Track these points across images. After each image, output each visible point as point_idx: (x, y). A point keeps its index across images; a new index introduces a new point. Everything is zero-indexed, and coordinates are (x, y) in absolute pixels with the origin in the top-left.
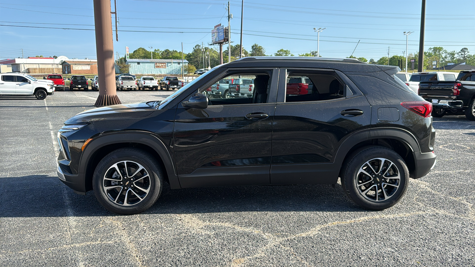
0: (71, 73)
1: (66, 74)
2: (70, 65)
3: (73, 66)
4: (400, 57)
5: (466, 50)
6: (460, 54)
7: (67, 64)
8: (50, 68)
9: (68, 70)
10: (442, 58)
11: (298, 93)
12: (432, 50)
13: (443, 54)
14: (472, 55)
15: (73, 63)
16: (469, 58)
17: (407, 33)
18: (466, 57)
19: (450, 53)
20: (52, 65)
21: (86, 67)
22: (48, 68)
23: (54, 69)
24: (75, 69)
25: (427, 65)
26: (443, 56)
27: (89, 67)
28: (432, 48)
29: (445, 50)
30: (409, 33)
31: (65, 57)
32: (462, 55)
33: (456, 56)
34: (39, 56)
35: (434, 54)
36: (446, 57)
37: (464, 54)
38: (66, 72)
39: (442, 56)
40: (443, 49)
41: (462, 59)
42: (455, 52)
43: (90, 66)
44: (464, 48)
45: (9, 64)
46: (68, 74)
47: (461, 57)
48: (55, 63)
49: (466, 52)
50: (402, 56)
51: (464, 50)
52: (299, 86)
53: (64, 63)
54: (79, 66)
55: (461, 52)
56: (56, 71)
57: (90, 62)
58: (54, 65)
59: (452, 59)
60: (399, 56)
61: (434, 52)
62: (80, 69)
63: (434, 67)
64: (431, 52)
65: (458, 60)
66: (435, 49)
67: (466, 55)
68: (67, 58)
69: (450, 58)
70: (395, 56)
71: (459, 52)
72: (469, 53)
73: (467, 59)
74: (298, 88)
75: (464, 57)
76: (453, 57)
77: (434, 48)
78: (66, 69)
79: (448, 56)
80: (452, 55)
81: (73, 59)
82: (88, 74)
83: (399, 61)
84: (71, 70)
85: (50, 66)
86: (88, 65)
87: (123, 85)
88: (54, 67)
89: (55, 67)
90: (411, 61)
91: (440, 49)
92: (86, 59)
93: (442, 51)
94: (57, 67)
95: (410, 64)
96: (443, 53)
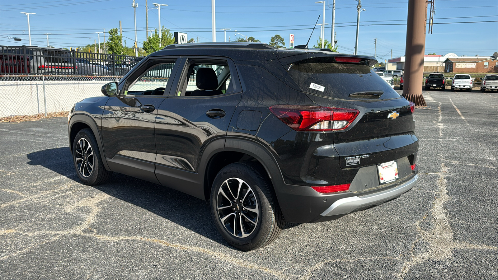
0: (452, 72)
1: (447, 72)
2: (453, 63)
3: (456, 64)
7: (450, 62)
8: (433, 67)
9: (450, 68)
15: (456, 61)
20: (436, 63)
21: (471, 65)
22: (431, 67)
23: (438, 67)
24: (458, 67)
27: (474, 65)
31: (454, 54)
34: (432, 54)
38: (448, 71)
43: (476, 64)
45: (395, 63)
46: (450, 72)
48: (440, 61)
53: (447, 61)
54: (462, 64)
56: (440, 69)
57: (477, 59)
58: (438, 63)
62: (463, 68)
68: (456, 55)
78: (448, 68)
81: (461, 56)
82: (472, 72)
84: (453, 68)
85: (434, 65)
86: (474, 62)
87: (485, 85)
88: (438, 65)
89: (440, 66)
92: (476, 56)
94: (442, 66)
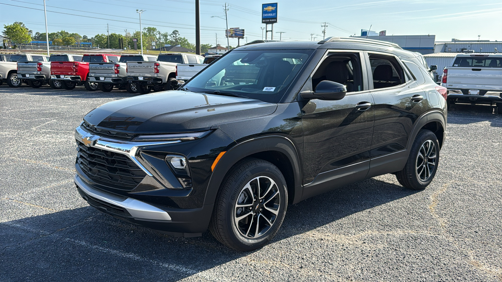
4: (119, 35)
5: (177, 33)
6: (172, 36)
10: (157, 39)
11: (75, 74)
12: (147, 30)
13: (157, 35)
14: (183, 38)
16: (180, 40)
17: (140, 11)
18: (178, 39)
19: (163, 35)
25: (146, 45)
26: (158, 36)
28: (146, 28)
29: (159, 31)
30: (141, 11)
32: (174, 37)
33: (169, 37)
35: (149, 35)
36: (160, 38)
37: (176, 36)
39: (156, 37)
40: (157, 30)
41: (174, 41)
42: (168, 34)
44: (175, 31)
47: (173, 39)
49: (177, 35)
50: (120, 34)
51: (175, 32)
52: (75, 65)
55: (173, 34)
59: (165, 40)
60: (117, 34)
61: (149, 33)
63: (154, 48)
64: (146, 32)
65: (171, 42)
66: (150, 30)
67: (177, 38)
69: (163, 39)
70: (113, 34)
71: (171, 34)
72: (180, 36)
73: (179, 41)
74: (74, 68)
75: (176, 39)
76: (167, 38)
77: (148, 28)
79: (162, 37)
80: (165, 36)
83: (119, 39)
90: (134, 40)
91: (154, 29)
93: (156, 32)
95: (130, 43)
96: (157, 33)
